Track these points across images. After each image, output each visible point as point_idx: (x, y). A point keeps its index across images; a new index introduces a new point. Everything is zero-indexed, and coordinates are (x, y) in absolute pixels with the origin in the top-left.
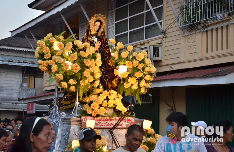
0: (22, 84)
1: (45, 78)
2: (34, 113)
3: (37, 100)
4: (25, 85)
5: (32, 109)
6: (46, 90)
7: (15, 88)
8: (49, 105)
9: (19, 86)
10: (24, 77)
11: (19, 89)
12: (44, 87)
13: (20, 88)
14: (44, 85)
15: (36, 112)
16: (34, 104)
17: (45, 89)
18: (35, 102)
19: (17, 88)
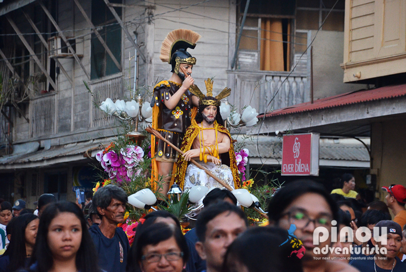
0: (236, 56)
1: (351, 30)
2: (315, 172)
3: (323, 123)
4: (248, 59)
5: (306, 158)
6: (356, 79)
7: (209, 71)
8: (367, 141)
9: (224, 62)
10: (245, 25)
11: (226, 76)
12: (349, 67)
13: (228, 72)
14: (346, 61)
15: (322, 169)
16: (314, 137)
17: (350, 76)
18: (315, 130)
19: (218, 71)
